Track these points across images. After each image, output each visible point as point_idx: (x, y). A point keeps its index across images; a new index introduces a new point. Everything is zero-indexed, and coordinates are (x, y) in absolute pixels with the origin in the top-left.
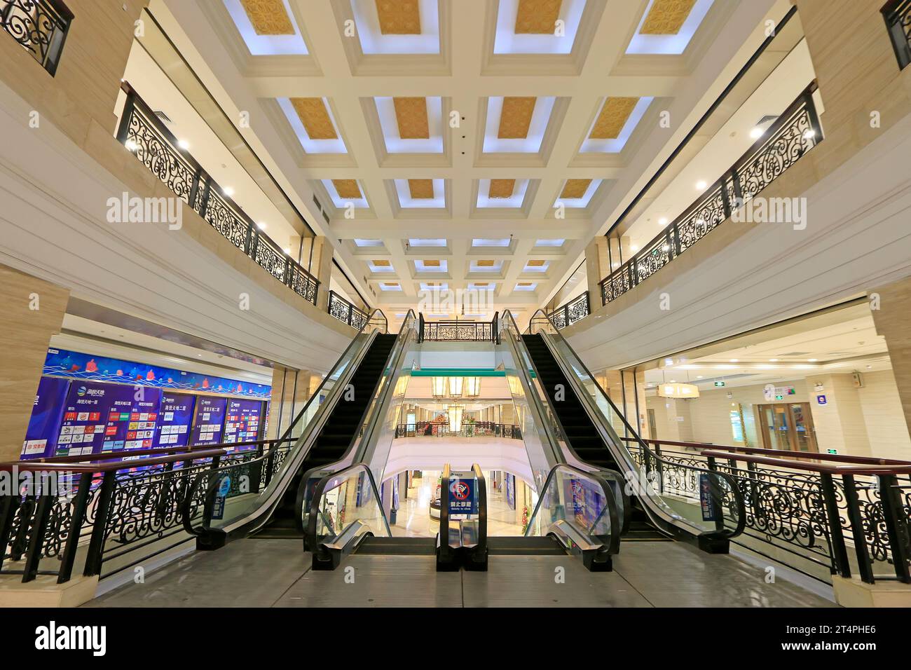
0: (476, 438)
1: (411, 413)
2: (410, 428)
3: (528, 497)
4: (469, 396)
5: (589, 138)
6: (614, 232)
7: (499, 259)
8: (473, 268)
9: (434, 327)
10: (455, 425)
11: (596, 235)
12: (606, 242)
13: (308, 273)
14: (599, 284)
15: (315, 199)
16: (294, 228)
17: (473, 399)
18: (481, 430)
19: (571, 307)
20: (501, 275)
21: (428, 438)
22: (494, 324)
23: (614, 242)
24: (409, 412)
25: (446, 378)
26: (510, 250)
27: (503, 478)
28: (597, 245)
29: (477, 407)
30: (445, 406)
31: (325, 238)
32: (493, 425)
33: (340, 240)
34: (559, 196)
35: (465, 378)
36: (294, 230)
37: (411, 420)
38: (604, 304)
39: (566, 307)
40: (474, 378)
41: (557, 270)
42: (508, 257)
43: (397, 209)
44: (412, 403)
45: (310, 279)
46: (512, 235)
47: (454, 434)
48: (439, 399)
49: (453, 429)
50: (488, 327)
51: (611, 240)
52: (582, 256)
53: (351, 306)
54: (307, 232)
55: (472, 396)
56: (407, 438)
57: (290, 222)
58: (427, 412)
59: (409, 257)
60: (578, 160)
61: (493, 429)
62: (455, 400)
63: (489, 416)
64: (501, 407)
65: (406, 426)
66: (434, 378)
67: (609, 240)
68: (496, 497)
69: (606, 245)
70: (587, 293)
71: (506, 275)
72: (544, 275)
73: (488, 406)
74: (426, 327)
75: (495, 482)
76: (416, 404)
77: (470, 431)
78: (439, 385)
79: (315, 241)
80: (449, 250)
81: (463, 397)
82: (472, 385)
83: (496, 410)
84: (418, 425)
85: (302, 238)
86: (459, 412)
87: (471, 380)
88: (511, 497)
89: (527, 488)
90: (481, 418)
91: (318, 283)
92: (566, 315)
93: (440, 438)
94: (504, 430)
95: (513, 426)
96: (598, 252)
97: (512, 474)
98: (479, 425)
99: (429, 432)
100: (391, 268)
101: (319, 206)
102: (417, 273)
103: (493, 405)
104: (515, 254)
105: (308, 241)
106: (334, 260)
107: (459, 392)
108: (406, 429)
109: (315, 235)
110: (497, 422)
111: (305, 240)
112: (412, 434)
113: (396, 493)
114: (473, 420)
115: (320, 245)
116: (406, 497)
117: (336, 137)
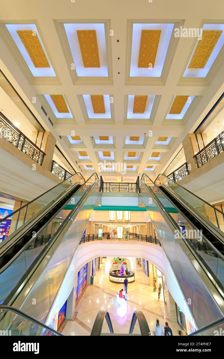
0: (130, 241)
1: (100, 228)
2: (100, 236)
3: (155, 271)
4: (126, 221)
5: (189, 67)
6: (198, 131)
7: (138, 151)
8: (126, 158)
9: (108, 185)
10: (120, 235)
11: (189, 133)
12: (195, 136)
13: (39, 149)
14: (194, 157)
15: (42, 108)
16: (35, 127)
17: (127, 222)
18: (131, 237)
19: (176, 173)
20: (139, 161)
21: (108, 241)
22: (137, 184)
23: (199, 136)
24: (99, 228)
25: (115, 211)
26: (144, 146)
27: (142, 260)
28: (190, 138)
29: (129, 226)
30: (116, 225)
31: (50, 132)
32: (136, 234)
33: (60, 137)
34: (169, 112)
35: (124, 211)
36: (34, 128)
37: (100, 232)
38: (198, 167)
39: (173, 173)
40: (128, 211)
41: (166, 157)
42: (142, 150)
43: (87, 119)
44: (101, 223)
45: (40, 152)
46: (145, 134)
47: (120, 239)
48: (112, 222)
49: (119, 237)
50: (134, 186)
51: (197, 135)
52: (181, 146)
53: (66, 171)
54: (41, 129)
55: (127, 221)
56: (98, 241)
57: (33, 125)
58: (109, 228)
59: (96, 150)
60: (183, 81)
61: (136, 237)
62: (120, 222)
63: (134, 230)
64: (140, 226)
65: (98, 234)
66: (110, 211)
67: (196, 135)
68: (139, 269)
69: (195, 137)
70: (186, 164)
71: (141, 162)
72: (159, 162)
73: (134, 226)
74: (105, 185)
75: (138, 262)
76: (103, 225)
77: (126, 238)
78: (112, 215)
79: (45, 134)
80: (114, 146)
81: (123, 221)
82: (127, 215)
83: (137, 227)
84: (103, 234)
85: (38, 132)
86: (122, 228)
87: (126, 212)
88: (146, 270)
89: (154, 267)
90: (131, 231)
91: (44, 154)
92: (173, 177)
93: (113, 241)
94: (142, 237)
95: (146, 236)
96: (191, 141)
97: (146, 260)
98: (130, 234)
99: (108, 238)
100: (88, 157)
101: (46, 114)
102: (100, 160)
103: (136, 225)
104: (146, 148)
105: (41, 134)
106: (56, 146)
107: (121, 219)
108: (98, 236)
109: (45, 131)
110: (138, 234)
111: (40, 133)
112: (101, 239)
113: (94, 267)
114: (127, 232)
115: (47, 136)
116: (99, 268)
117: (50, 67)
